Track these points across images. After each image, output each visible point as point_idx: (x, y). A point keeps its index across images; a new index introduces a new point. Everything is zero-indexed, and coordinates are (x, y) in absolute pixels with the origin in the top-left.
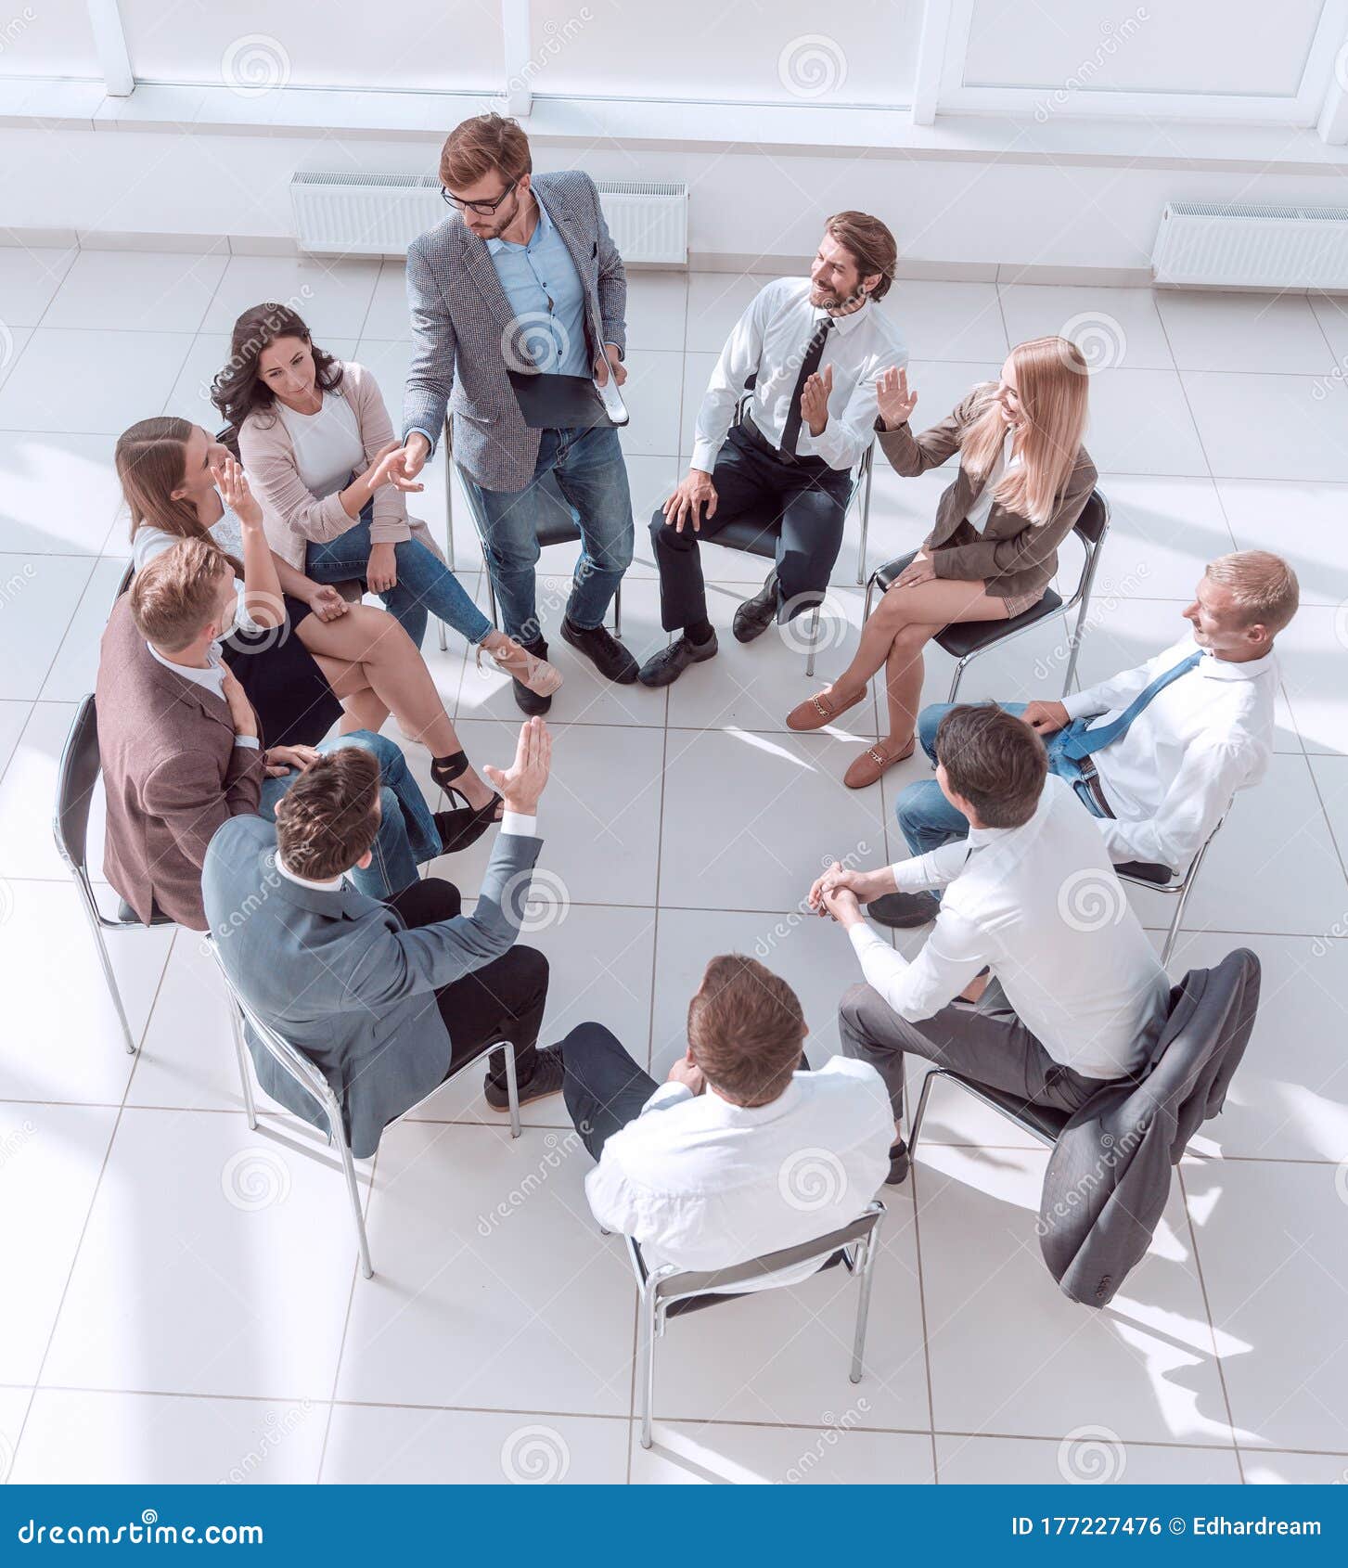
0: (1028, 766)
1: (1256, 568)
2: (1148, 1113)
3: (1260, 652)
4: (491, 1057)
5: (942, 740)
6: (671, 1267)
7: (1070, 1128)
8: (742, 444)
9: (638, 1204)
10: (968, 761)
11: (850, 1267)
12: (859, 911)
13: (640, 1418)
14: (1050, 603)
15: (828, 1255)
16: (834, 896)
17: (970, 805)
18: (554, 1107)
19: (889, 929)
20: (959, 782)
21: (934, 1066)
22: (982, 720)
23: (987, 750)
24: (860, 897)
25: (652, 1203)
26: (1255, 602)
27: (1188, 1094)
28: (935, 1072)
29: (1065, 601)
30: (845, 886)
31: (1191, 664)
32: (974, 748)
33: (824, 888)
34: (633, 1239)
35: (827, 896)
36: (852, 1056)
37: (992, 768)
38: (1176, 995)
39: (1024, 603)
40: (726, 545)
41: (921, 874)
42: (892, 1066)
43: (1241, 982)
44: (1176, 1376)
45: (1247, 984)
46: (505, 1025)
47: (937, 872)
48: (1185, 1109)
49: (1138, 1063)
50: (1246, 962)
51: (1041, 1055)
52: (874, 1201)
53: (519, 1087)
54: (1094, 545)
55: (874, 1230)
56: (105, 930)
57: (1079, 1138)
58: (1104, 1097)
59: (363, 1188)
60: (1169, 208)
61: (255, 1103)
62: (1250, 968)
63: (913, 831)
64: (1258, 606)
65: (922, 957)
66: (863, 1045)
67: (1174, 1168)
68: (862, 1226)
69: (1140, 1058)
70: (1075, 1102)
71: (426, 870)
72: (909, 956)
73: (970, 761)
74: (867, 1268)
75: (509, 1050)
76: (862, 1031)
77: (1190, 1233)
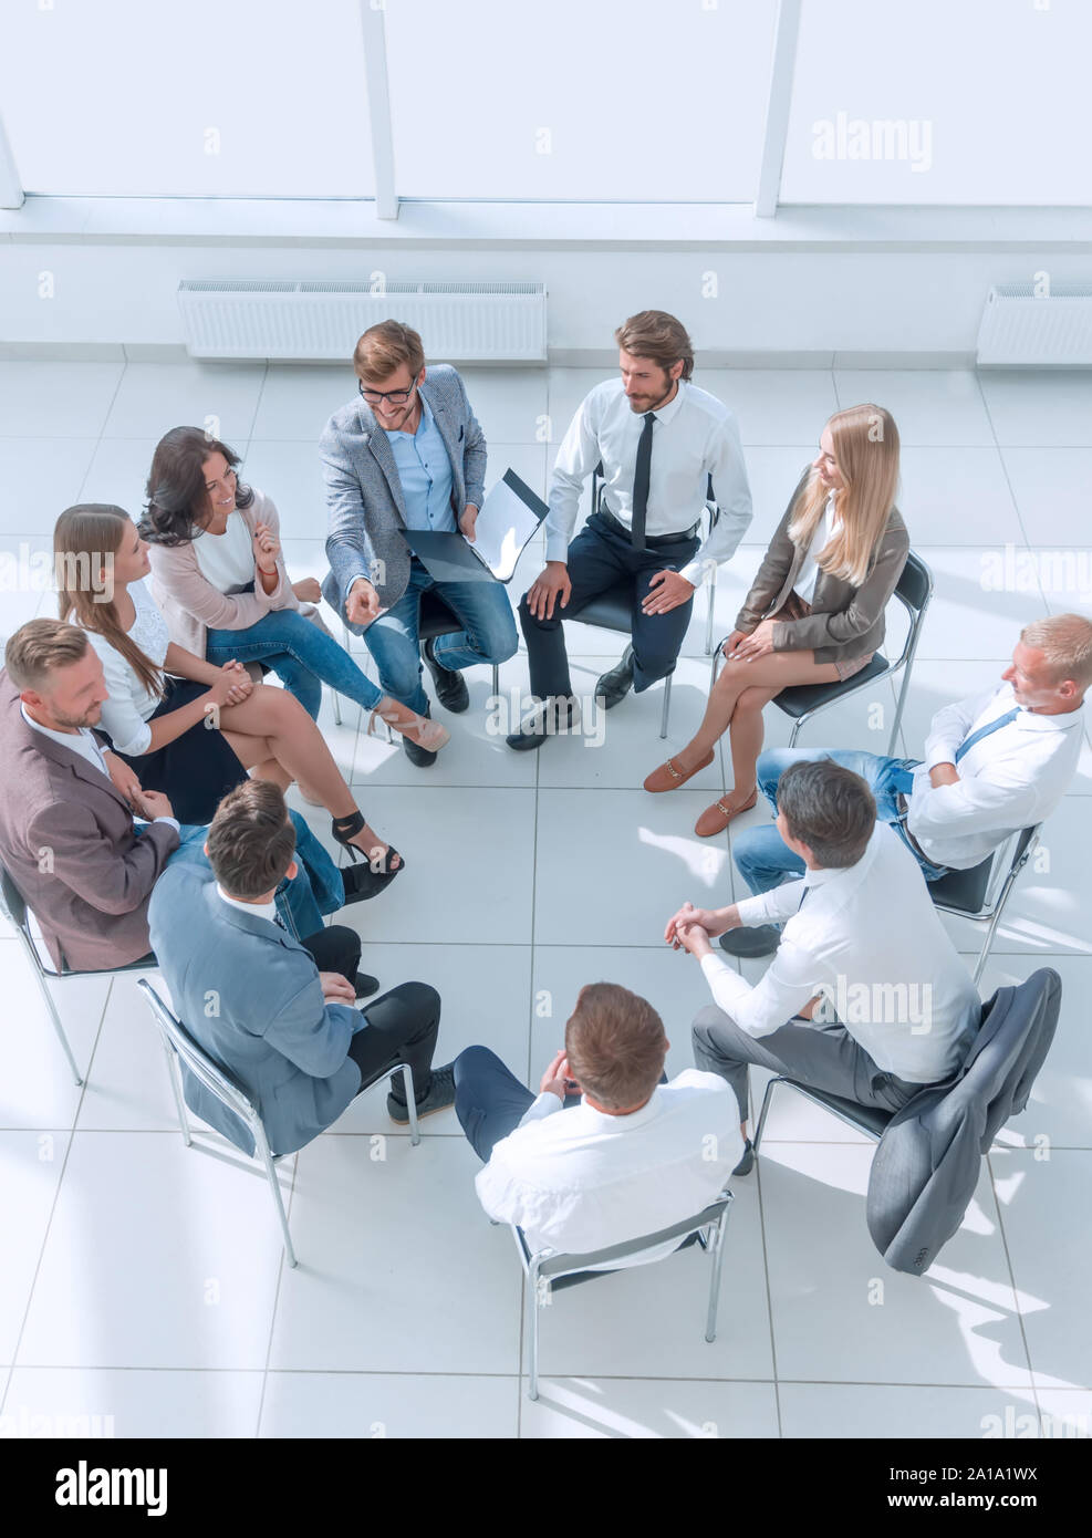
0: (860, 814)
1: (1065, 630)
2: (961, 1111)
3: (1073, 706)
4: (392, 1077)
5: (783, 792)
6: (550, 1250)
7: (893, 1125)
8: (601, 531)
9: (524, 1200)
10: (806, 811)
11: (704, 1246)
12: (709, 943)
13: (527, 1376)
14: (877, 667)
15: (684, 1237)
16: (687, 932)
17: (808, 849)
18: (448, 1120)
19: (734, 959)
20: (797, 829)
21: (775, 1075)
22: (820, 773)
23: (824, 800)
24: (710, 932)
25: (535, 1200)
26: (1064, 660)
27: (996, 1094)
28: (776, 1080)
29: (892, 664)
30: (696, 922)
31: (1008, 719)
32: (812, 799)
33: (678, 925)
34: (519, 1229)
35: (681, 932)
36: (705, 1070)
37: (829, 817)
38: (986, 1010)
39: (854, 666)
40: (587, 622)
41: (762, 910)
42: (738, 1076)
43: (1043, 999)
44: (984, 1330)
45: (1049, 999)
46: (403, 1051)
47: (776, 908)
48: (992, 1107)
49: (952, 1069)
50: (1049, 979)
51: (868, 1064)
52: (724, 1191)
53: (417, 1103)
54: (918, 612)
55: (725, 1215)
56: (50, 980)
57: (901, 1135)
58: (923, 1097)
59: (285, 1192)
60: (993, 290)
61: (189, 1123)
62: (1052, 985)
63: (749, 871)
64: (1067, 664)
65: (764, 983)
66: (714, 1059)
67: (983, 1157)
68: (714, 1211)
69: (953, 1065)
70: (897, 1103)
71: (328, 921)
72: (754, 981)
73: (810, 811)
74: (718, 1248)
75: (407, 1071)
76: (712, 1046)
77: (996, 1209)
